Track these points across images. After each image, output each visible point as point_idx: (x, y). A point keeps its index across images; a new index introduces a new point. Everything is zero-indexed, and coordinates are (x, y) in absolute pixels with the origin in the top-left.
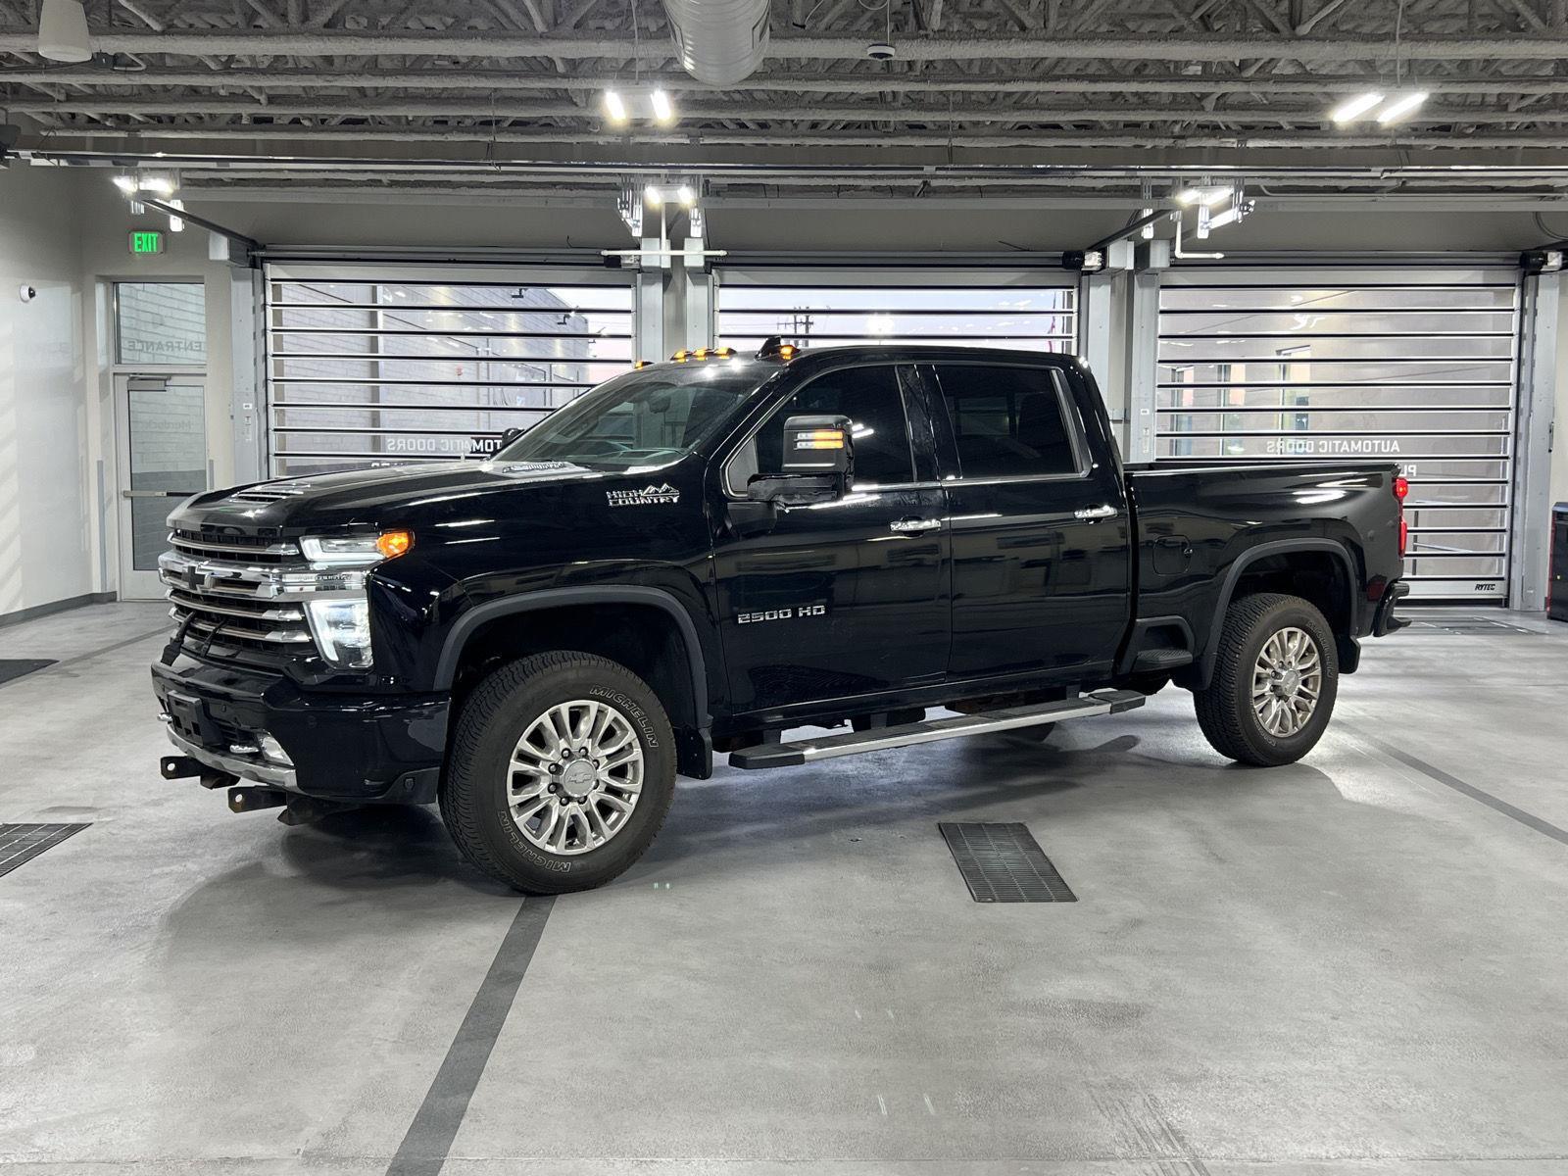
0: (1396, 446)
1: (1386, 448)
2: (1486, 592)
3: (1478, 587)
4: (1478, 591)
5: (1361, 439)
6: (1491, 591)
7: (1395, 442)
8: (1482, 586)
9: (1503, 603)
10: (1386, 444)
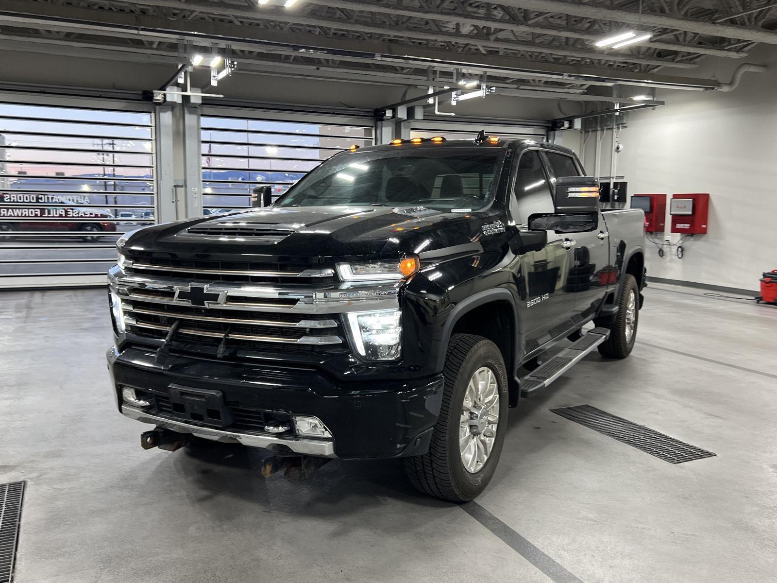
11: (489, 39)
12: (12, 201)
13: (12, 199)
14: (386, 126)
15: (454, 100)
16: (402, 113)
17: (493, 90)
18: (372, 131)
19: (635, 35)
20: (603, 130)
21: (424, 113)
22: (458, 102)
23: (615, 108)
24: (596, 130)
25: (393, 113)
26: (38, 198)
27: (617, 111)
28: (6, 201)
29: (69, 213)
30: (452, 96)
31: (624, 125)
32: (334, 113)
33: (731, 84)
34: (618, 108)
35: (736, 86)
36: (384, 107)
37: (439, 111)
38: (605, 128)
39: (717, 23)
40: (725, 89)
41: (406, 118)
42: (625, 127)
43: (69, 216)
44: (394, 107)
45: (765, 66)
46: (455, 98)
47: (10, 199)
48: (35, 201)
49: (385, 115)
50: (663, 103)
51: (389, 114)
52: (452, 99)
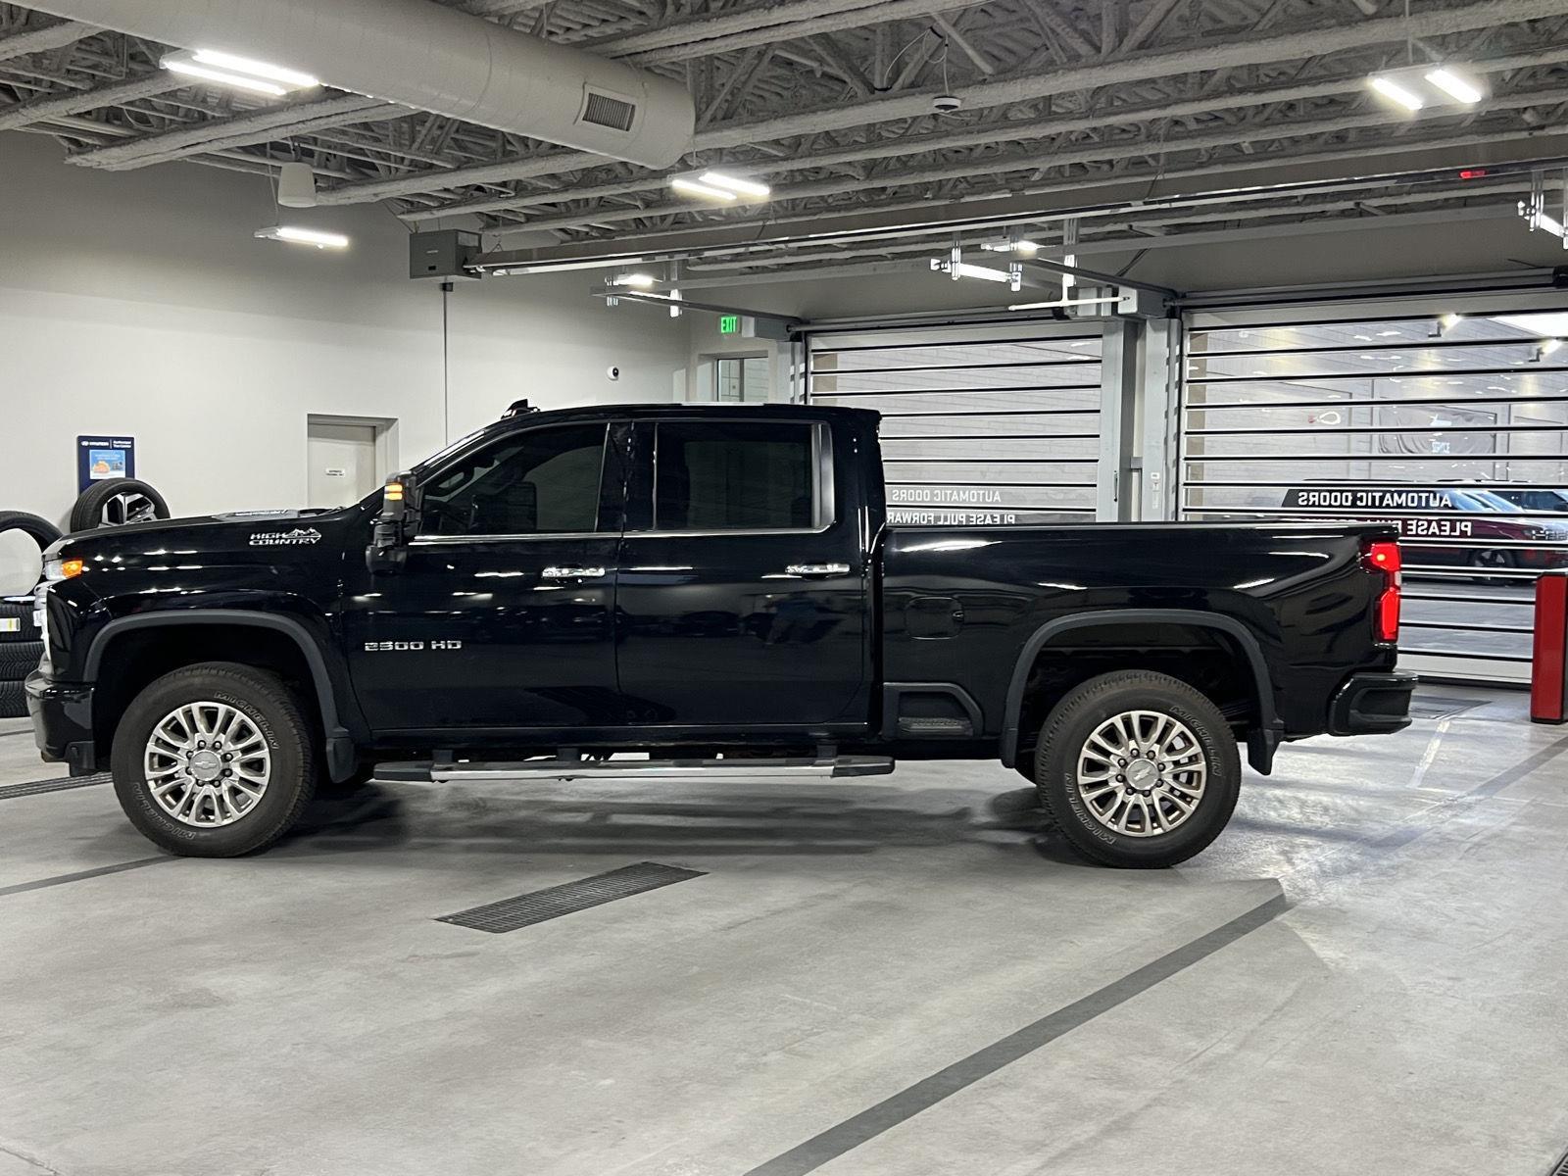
12: (1310, 503)
13: (1312, 499)
26: (1355, 499)
28: (1301, 503)
29: (1409, 527)
43: (1409, 533)
47: (1308, 500)
48: (1349, 504)
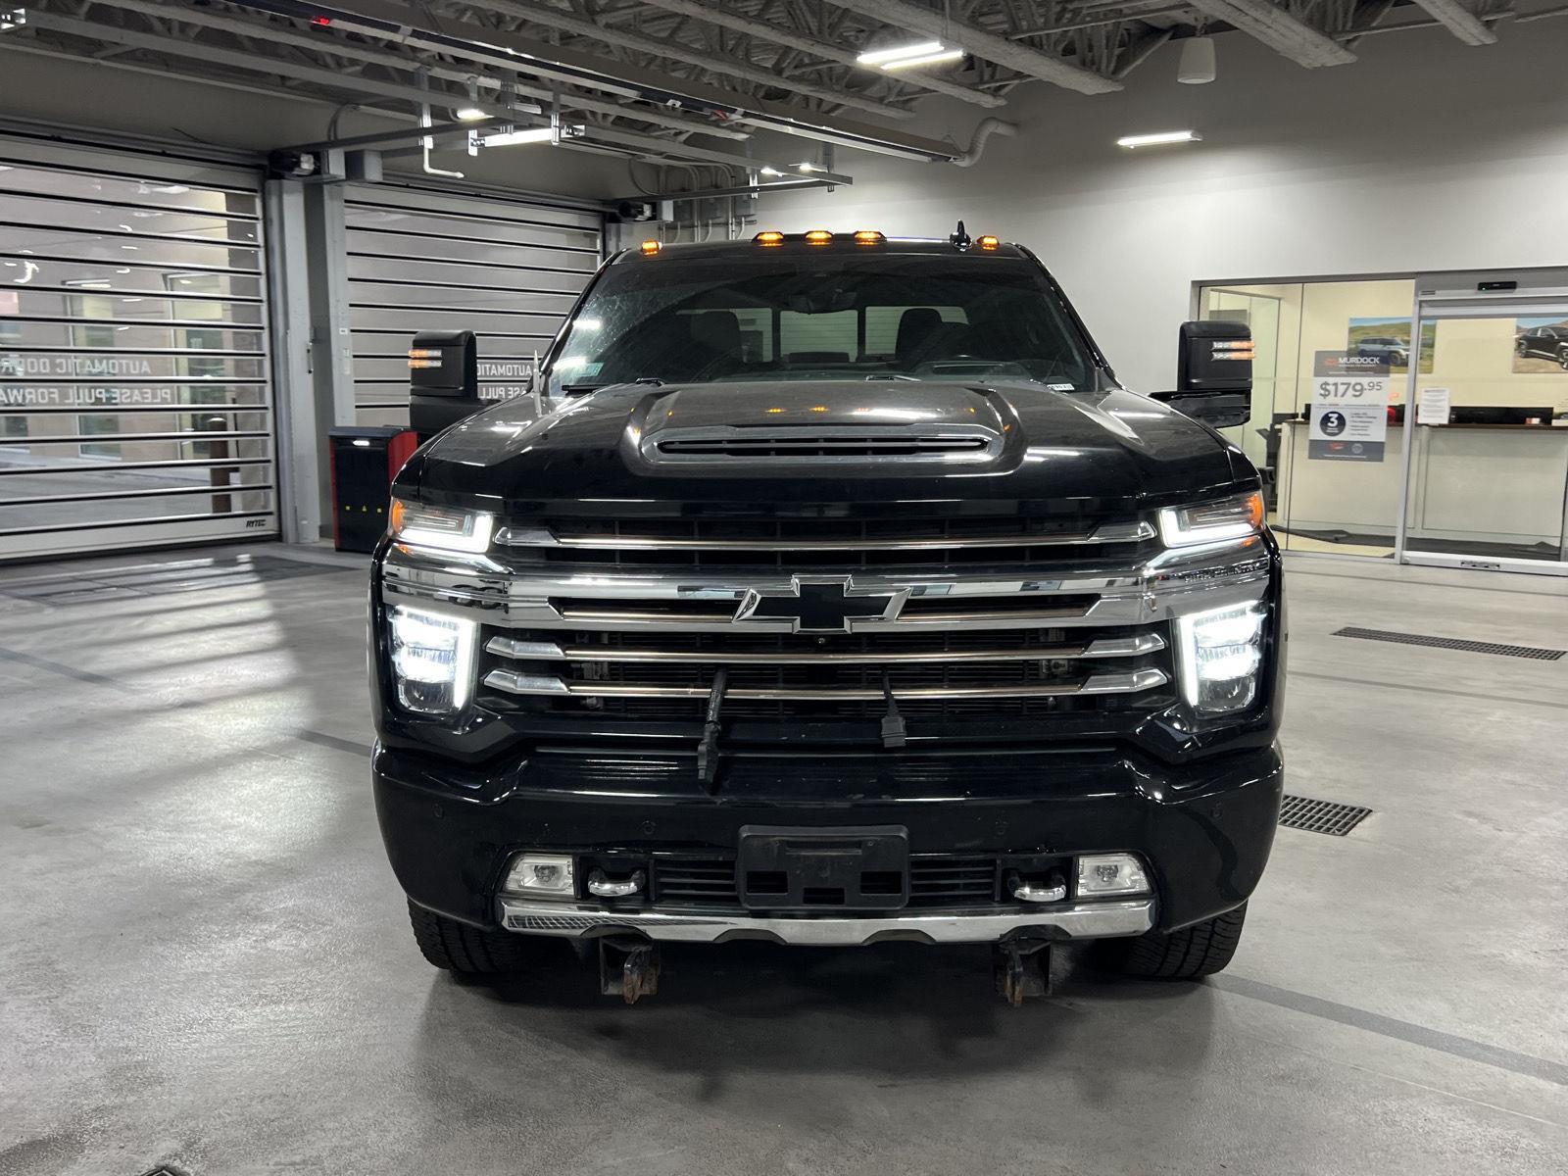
0: (146, 367)
1: (135, 369)
2: (258, 528)
3: (249, 524)
4: (249, 529)
5: (105, 358)
6: (261, 528)
7: (145, 363)
8: (253, 522)
9: (278, 537)
10: (134, 365)
11: (594, 22)
14: (291, 192)
15: (472, 145)
16: (336, 166)
17: (581, 130)
18: (254, 201)
19: (943, 48)
20: (707, 225)
21: (384, 169)
22: (482, 148)
23: (751, 185)
24: (692, 226)
25: (315, 163)
27: (754, 189)
30: (470, 136)
31: (749, 219)
32: (164, 154)
33: (971, 152)
34: (756, 184)
35: (977, 158)
36: (297, 148)
37: (431, 166)
38: (710, 222)
39: (1013, 41)
40: (964, 163)
41: (344, 177)
42: (752, 222)
44: (316, 150)
45: (1015, 125)
46: (475, 140)
49: (299, 166)
50: (848, 180)
51: (307, 164)
52: (470, 141)
